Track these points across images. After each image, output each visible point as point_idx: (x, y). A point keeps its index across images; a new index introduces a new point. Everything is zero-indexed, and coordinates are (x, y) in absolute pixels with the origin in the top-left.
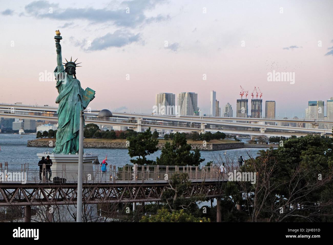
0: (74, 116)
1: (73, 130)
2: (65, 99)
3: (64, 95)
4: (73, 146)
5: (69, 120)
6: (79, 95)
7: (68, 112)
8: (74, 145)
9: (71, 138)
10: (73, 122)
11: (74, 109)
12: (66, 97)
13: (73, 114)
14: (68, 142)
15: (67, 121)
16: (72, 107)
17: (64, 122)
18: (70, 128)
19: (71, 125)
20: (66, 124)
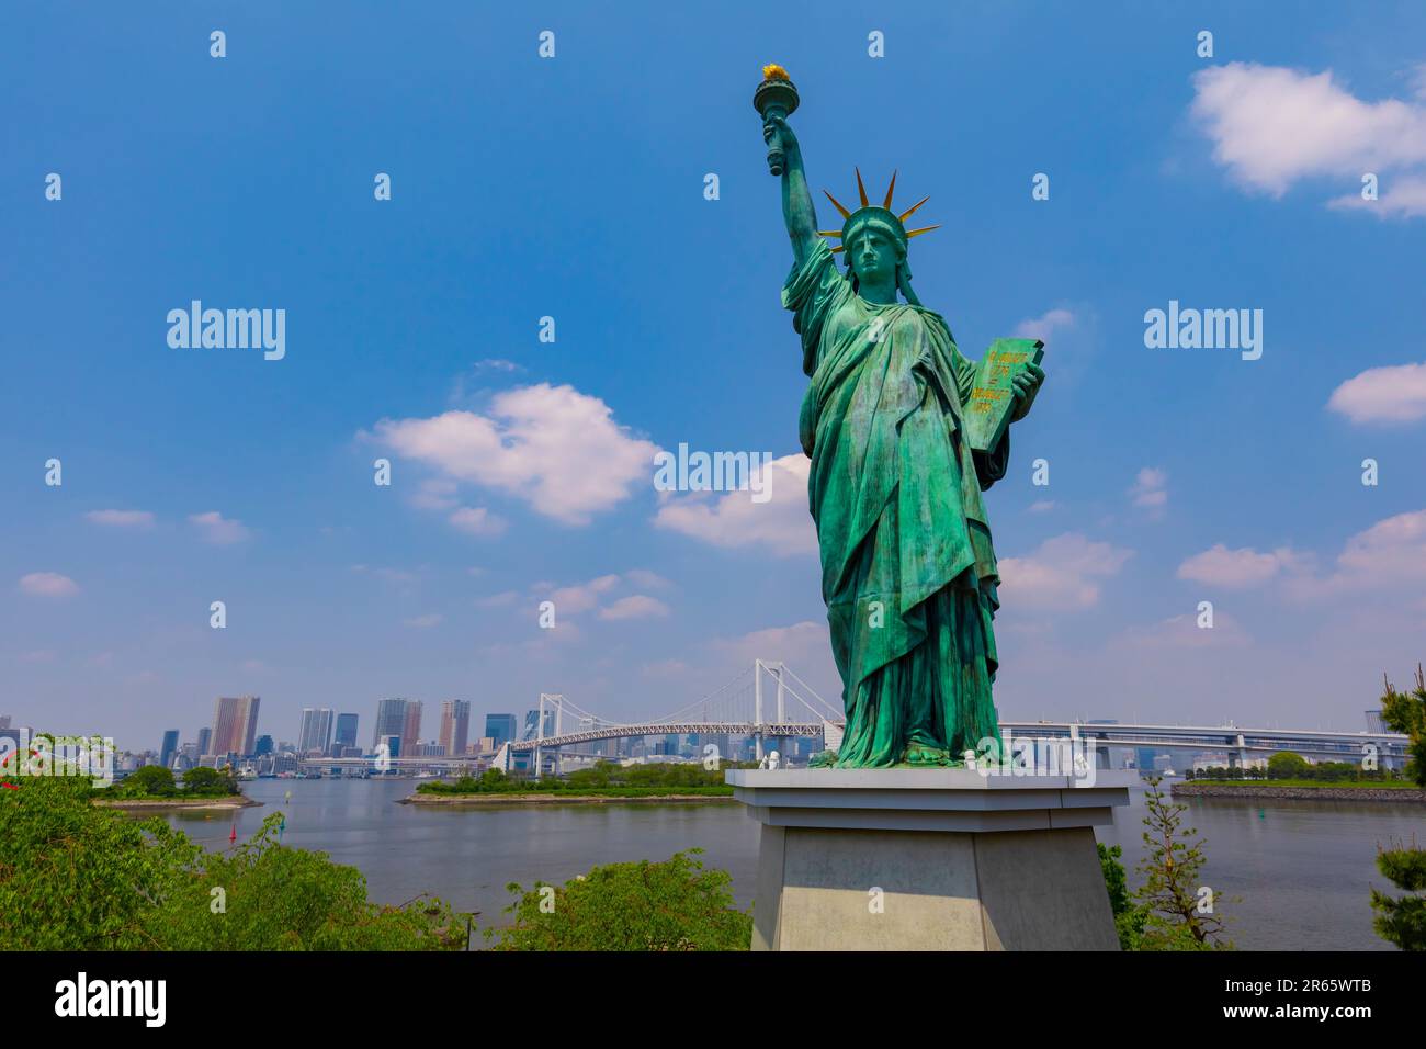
1: (897, 591)
2: (834, 409)
3: (829, 382)
4: (920, 715)
6: (920, 368)
7: (853, 480)
8: (928, 701)
9: (892, 652)
11: (895, 454)
12: (838, 394)
13: (892, 485)
14: (875, 678)
15: (855, 537)
16: (880, 443)
17: (843, 548)
18: (877, 582)
19: (882, 563)
20: (853, 562)
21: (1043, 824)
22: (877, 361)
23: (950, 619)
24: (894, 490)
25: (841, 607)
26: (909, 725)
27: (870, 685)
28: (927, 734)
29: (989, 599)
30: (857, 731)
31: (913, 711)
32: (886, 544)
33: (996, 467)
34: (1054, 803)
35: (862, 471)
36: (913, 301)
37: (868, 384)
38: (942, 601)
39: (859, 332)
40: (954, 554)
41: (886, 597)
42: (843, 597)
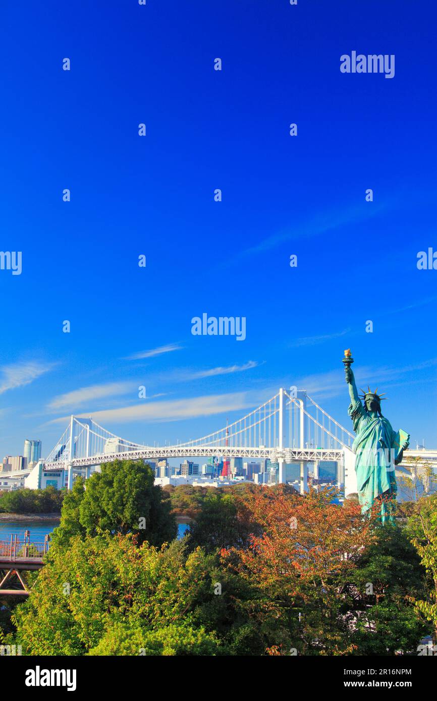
0: (373, 472)
1: (373, 493)
5: (367, 479)
10: (374, 481)
15: (364, 480)
20: (364, 485)
22: (371, 438)
35: (367, 465)
37: (369, 443)
39: (367, 429)
40: (386, 486)
41: (371, 494)
42: (362, 491)
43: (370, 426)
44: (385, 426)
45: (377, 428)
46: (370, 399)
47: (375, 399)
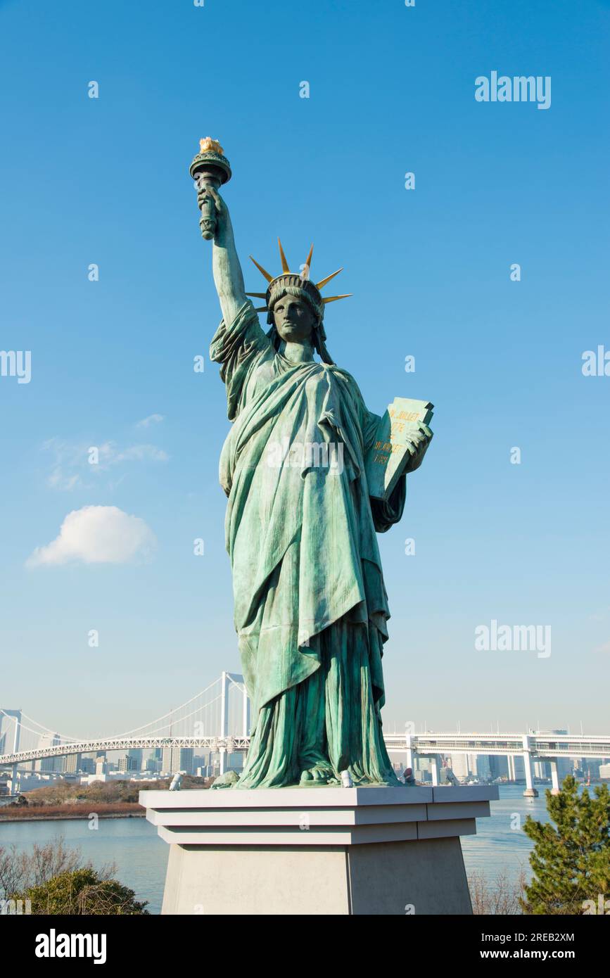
0: (296, 539)
5: (269, 572)
6: (325, 423)
7: (263, 522)
8: (320, 725)
14: (272, 704)
15: (261, 574)
16: (287, 490)
17: (251, 584)
18: (279, 616)
19: (284, 598)
20: (260, 598)
21: (409, 835)
22: (289, 414)
23: (341, 650)
24: (297, 531)
25: (248, 638)
26: (302, 747)
27: (269, 710)
28: (319, 756)
29: (379, 631)
30: (255, 755)
31: (307, 734)
32: (288, 581)
33: (393, 512)
34: (419, 816)
35: (271, 515)
36: (327, 360)
37: (279, 435)
38: (335, 633)
39: (274, 387)
40: (346, 592)
41: (286, 630)
42: (250, 628)
43: (286, 379)
44: (339, 385)
45: (312, 384)
46: (285, 293)
47: (305, 293)
